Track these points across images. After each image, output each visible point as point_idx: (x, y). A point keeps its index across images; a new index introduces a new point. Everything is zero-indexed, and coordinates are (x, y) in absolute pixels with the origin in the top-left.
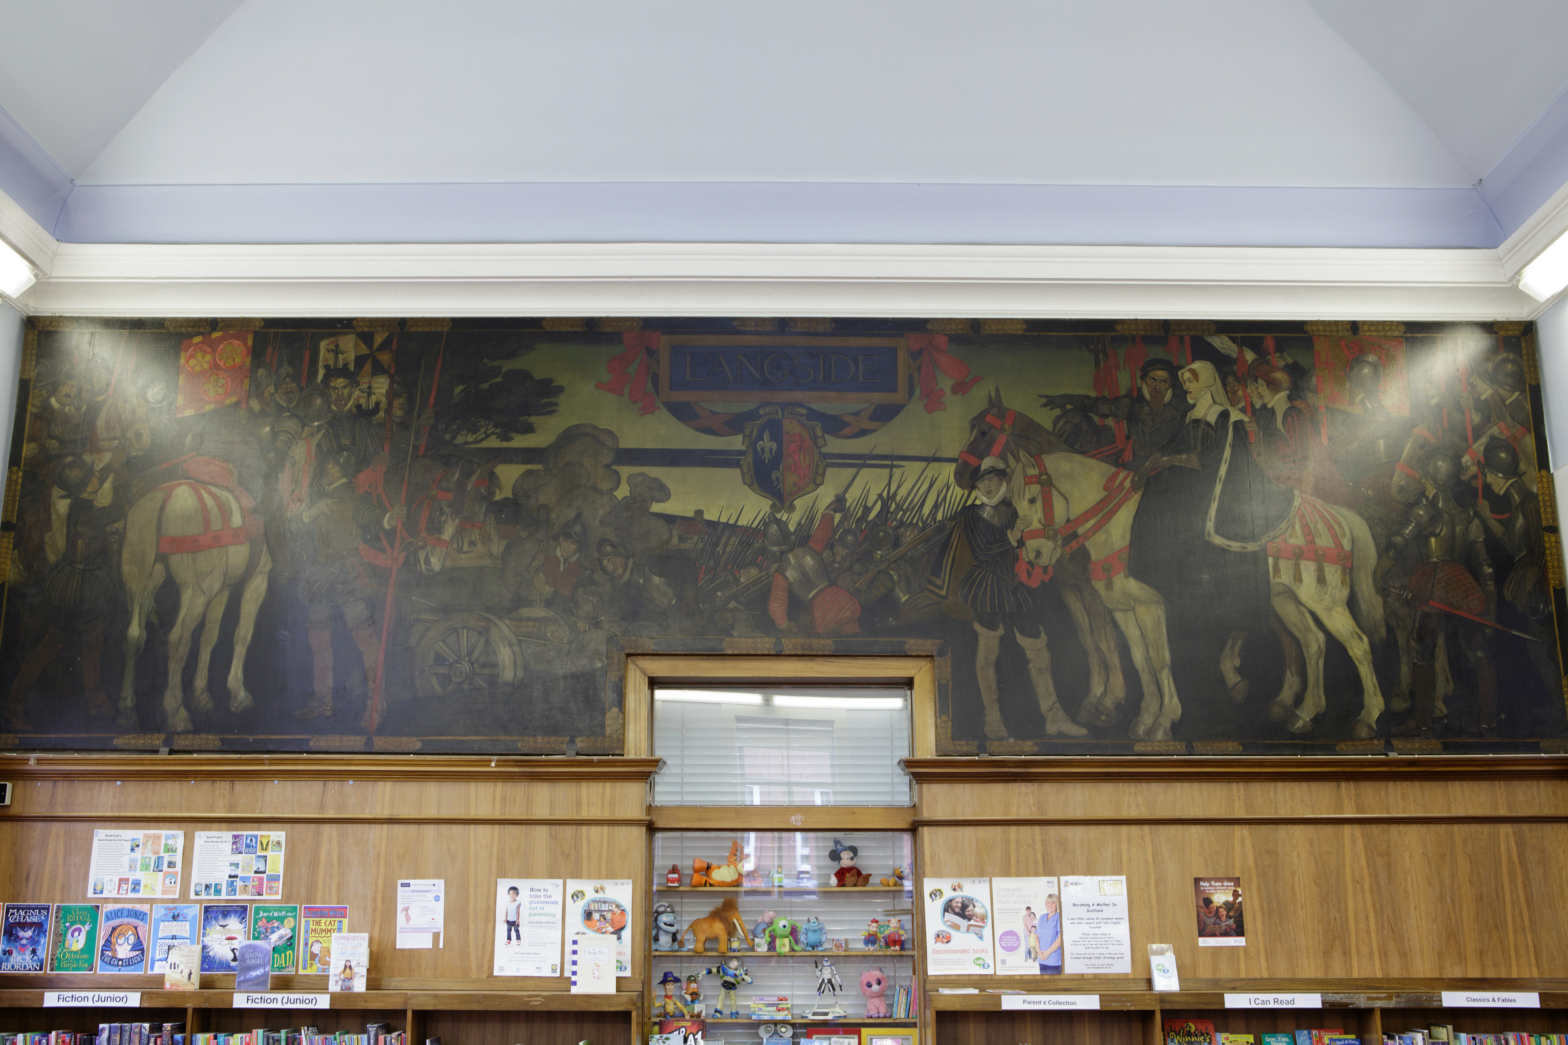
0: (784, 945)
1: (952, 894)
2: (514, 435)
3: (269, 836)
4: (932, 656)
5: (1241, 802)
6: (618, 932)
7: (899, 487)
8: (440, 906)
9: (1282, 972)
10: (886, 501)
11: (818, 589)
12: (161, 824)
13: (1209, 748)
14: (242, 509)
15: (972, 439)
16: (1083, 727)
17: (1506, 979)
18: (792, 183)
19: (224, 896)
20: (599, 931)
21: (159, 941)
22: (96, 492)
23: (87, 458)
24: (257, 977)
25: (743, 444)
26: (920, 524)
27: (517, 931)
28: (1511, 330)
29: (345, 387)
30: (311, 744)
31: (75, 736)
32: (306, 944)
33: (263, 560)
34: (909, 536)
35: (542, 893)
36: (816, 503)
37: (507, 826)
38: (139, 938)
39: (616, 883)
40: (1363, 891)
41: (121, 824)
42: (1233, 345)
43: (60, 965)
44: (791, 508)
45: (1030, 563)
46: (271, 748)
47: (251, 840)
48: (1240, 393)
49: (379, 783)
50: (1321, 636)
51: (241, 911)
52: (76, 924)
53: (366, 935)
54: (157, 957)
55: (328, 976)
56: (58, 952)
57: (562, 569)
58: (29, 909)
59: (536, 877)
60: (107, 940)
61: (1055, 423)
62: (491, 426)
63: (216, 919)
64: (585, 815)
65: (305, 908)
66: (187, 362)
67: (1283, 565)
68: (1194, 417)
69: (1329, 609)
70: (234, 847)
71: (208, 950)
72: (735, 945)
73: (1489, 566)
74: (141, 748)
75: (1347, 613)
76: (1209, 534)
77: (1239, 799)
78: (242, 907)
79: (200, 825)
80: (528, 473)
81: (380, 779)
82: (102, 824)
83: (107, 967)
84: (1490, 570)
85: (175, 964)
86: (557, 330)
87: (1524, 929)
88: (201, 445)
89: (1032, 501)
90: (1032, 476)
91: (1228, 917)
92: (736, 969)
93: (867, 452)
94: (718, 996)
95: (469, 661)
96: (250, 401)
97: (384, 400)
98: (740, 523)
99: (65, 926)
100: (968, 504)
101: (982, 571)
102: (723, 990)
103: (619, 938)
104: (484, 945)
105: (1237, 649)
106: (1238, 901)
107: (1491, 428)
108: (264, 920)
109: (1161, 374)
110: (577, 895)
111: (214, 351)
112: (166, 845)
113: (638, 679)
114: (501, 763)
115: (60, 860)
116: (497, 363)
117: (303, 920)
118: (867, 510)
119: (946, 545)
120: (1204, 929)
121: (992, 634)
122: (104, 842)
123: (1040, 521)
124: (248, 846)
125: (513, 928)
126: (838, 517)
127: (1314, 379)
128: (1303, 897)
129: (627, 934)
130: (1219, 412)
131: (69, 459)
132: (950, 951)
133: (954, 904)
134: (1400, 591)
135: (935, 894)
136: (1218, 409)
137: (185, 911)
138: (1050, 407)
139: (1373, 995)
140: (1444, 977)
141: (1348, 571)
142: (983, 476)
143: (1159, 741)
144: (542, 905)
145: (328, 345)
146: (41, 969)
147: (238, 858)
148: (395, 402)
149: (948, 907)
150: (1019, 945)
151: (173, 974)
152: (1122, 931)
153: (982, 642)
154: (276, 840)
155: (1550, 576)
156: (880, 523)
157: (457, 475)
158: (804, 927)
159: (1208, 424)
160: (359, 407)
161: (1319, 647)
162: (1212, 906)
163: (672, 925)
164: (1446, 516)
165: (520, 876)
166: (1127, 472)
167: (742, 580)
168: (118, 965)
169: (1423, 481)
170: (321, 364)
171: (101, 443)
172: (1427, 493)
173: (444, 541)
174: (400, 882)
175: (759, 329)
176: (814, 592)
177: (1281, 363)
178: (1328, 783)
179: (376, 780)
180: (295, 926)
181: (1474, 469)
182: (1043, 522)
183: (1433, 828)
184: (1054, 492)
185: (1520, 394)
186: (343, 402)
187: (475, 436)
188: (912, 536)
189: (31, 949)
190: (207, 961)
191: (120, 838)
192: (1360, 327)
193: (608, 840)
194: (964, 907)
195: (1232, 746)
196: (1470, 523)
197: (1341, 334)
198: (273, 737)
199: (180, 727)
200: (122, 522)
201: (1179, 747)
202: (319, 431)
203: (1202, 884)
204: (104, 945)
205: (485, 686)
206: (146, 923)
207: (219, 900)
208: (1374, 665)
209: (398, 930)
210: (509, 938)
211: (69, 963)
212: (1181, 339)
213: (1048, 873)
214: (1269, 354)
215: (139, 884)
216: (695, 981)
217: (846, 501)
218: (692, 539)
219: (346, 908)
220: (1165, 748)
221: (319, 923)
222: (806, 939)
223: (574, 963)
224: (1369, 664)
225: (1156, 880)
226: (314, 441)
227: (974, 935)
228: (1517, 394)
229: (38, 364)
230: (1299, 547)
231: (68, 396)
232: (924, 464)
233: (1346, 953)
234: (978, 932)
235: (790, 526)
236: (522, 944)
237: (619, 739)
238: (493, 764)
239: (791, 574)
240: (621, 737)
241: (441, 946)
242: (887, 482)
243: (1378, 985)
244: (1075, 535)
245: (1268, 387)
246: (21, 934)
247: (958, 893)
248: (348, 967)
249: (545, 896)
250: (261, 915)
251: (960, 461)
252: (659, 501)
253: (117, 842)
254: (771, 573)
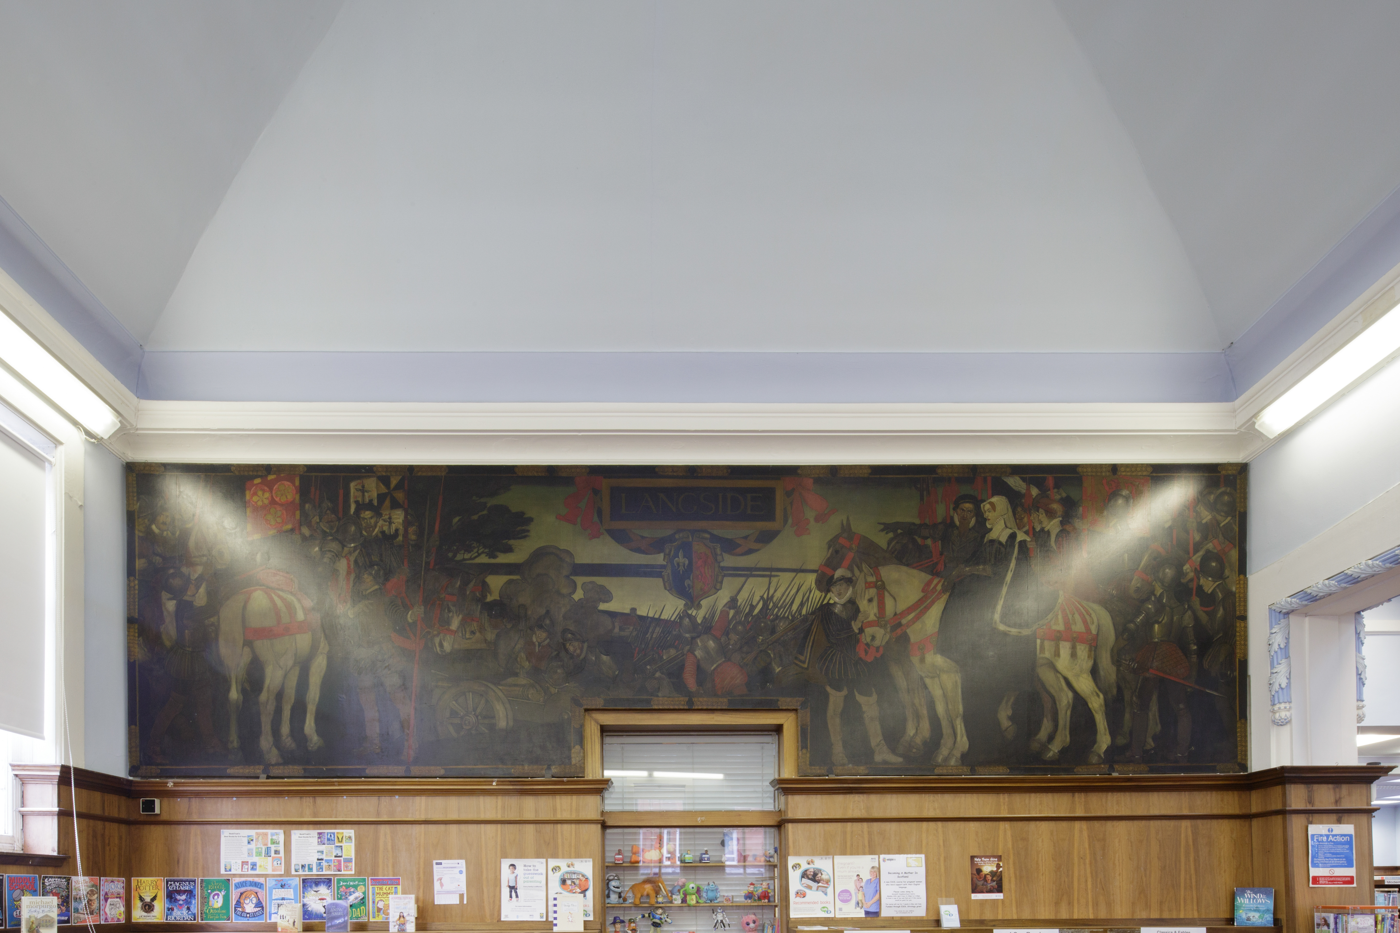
0: (692, 900)
1: (807, 867)
2: (498, 554)
3: (343, 833)
4: (796, 710)
5: (1006, 806)
6: (584, 892)
7: (775, 591)
8: (463, 878)
9: (1026, 915)
10: (766, 601)
11: (717, 663)
12: (267, 826)
13: (986, 771)
14: (303, 608)
15: (829, 555)
16: (900, 757)
17: (1176, 919)
18: (700, 353)
19: (315, 872)
20: (571, 891)
21: (273, 901)
22: (194, 595)
23: (185, 570)
24: (340, 924)
25: (664, 560)
26: (790, 617)
27: (516, 892)
28: (1231, 470)
29: (371, 518)
30: (367, 771)
31: (199, 767)
32: (374, 902)
33: (322, 645)
34: (782, 625)
35: (532, 868)
36: (717, 603)
37: (506, 825)
38: (259, 899)
39: (582, 861)
40: (1085, 864)
41: (239, 826)
42: (1023, 483)
43: (207, 917)
44: (699, 607)
45: (867, 644)
46: (339, 775)
47: (331, 836)
48: (1026, 520)
49: (417, 797)
50: (1070, 694)
51: (328, 882)
52: (215, 891)
53: (413, 896)
54: (273, 912)
55: (389, 922)
56: (205, 909)
57: (537, 650)
58: (182, 881)
59: (527, 857)
60: (238, 901)
61: (889, 543)
62: (480, 548)
63: (311, 887)
64: (559, 817)
65: (371, 879)
66: (252, 498)
67: (1047, 643)
68: (990, 538)
69: (1077, 676)
70: (319, 840)
71: (307, 907)
72: (660, 900)
73: (1195, 644)
74: (247, 775)
75: (1090, 678)
76: (995, 623)
77: (1004, 804)
78: (328, 879)
79: (294, 826)
80: (510, 582)
81: (418, 795)
82: (226, 826)
83: (240, 918)
84: (1195, 647)
85: (283, 916)
86: (526, 475)
87: (1191, 887)
88: (269, 560)
89: (870, 600)
90: (871, 583)
91: (993, 881)
92: (661, 915)
93: (753, 566)
94: (650, 931)
95: (475, 714)
96: (302, 528)
97: (401, 527)
98: (662, 617)
99: (208, 892)
100: (824, 603)
101: (833, 650)
102: (652, 928)
103: (585, 896)
104: (494, 901)
105: (1010, 703)
106: (999, 871)
107: (1207, 544)
108: (344, 887)
109: (968, 506)
110: (555, 869)
111: (271, 490)
112: (272, 839)
113: (593, 726)
114: (500, 783)
115: (200, 850)
116: (483, 500)
117: (371, 887)
118: (753, 607)
119: (808, 632)
120: (976, 888)
121: (838, 694)
122: (229, 838)
123: (875, 615)
124: (328, 840)
125: (513, 890)
126: (732, 613)
127: (1081, 509)
128: (1044, 867)
129: (590, 893)
130: (1009, 533)
131: (172, 571)
132: (805, 903)
133: (808, 873)
134: (1129, 662)
135: (796, 866)
136: (1008, 532)
137: (289, 882)
138: (885, 532)
139: (1094, 930)
140: (1135, 918)
141: (1093, 649)
142: (835, 582)
143: (952, 766)
144: (532, 876)
145: (356, 485)
146: (195, 920)
147: (322, 848)
148: (409, 529)
149: (804, 875)
150: (851, 898)
151: (282, 923)
152: (920, 891)
153: (832, 699)
154: (348, 835)
155: (1238, 651)
156: (761, 617)
157: (459, 583)
158: (705, 888)
159: (1000, 543)
160: (383, 532)
161: (1068, 702)
162: (982, 873)
163: (618, 888)
164: (1167, 608)
165: (516, 857)
166: (939, 579)
167: (664, 658)
168: (247, 917)
169: (1153, 584)
170: (352, 500)
171: (194, 559)
172: (1156, 592)
173: (452, 631)
174: (435, 862)
175: (675, 474)
176: (715, 666)
177: (1057, 497)
178: (1067, 794)
179: (415, 795)
180: (365, 891)
181: (1191, 575)
182: (877, 615)
183: (1136, 823)
184: (886, 594)
185: (1231, 519)
186: (371, 529)
187: (469, 555)
188: (784, 626)
189: (186, 907)
190: (307, 913)
191: (239, 835)
192: (1119, 469)
193: (576, 834)
194: (815, 875)
195: (1002, 769)
196: (1184, 614)
197: (1104, 474)
198: (340, 767)
199: (273, 761)
200: (216, 618)
201: (966, 770)
202: (354, 551)
203: (976, 859)
204: (235, 904)
205: (487, 731)
206: (263, 890)
207: (312, 875)
208: (1106, 714)
209: (435, 892)
210: (511, 897)
211: (213, 915)
212: (985, 479)
213: (872, 852)
214: (1049, 490)
215: (256, 865)
216: (634, 922)
217: (737, 601)
218: (629, 628)
219: (399, 879)
220: (956, 771)
221: (381, 889)
222: (707, 896)
223: (555, 912)
224: (1102, 713)
225: (945, 857)
226: (352, 559)
227: (821, 892)
228: (1229, 518)
229: (138, 499)
230: (1059, 631)
231: (164, 523)
232: (794, 574)
233: (1070, 903)
234: (824, 890)
235: (698, 619)
236: (519, 901)
237: (581, 767)
238: (494, 784)
239: (698, 653)
240: (582, 765)
241: (465, 902)
242: (767, 587)
243: (1091, 923)
244: (900, 625)
245: (1046, 515)
246: (178, 897)
247: (812, 866)
248: (402, 916)
249: (534, 870)
250: (341, 884)
251: (819, 571)
252: (604, 602)
253: (238, 838)
254: (685, 652)
